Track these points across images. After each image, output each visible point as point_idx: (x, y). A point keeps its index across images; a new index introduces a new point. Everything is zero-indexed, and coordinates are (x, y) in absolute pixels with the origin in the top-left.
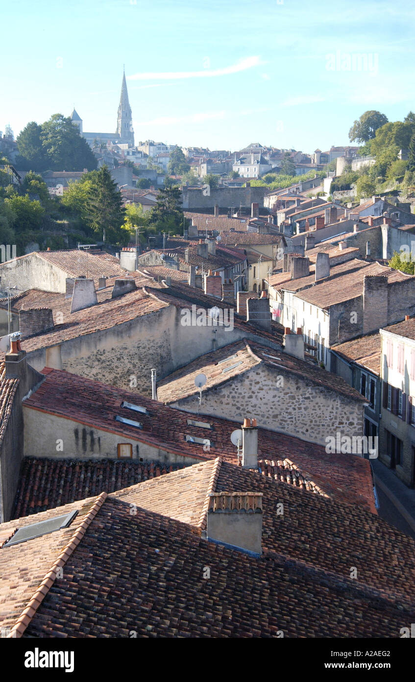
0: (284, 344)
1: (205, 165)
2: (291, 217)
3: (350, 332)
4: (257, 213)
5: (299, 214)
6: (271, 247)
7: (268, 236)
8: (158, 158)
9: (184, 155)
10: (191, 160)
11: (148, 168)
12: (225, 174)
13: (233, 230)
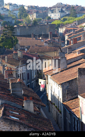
0: (24, 105)
1: (35, 14)
2: (70, 37)
3: (72, 96)
4: (52, 36)
5: (73, 36)
6: (53, 53)
7: (52, 47)
8: (13, 11)
9: (25, 9)
10: (29, 12)
11: (9, 16)
12: (45, 18)
13: (36, 45)
